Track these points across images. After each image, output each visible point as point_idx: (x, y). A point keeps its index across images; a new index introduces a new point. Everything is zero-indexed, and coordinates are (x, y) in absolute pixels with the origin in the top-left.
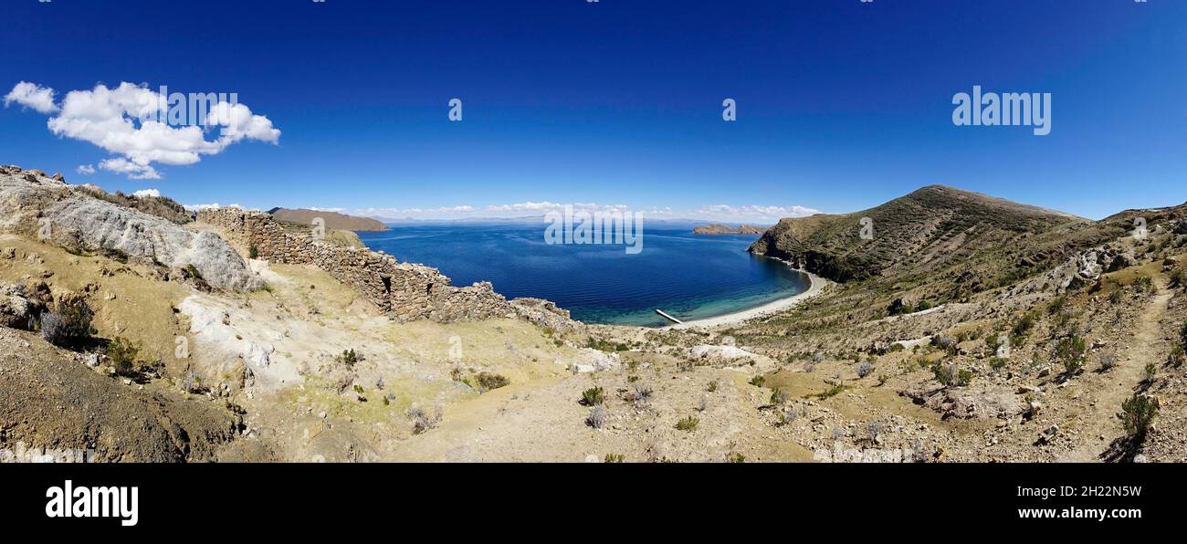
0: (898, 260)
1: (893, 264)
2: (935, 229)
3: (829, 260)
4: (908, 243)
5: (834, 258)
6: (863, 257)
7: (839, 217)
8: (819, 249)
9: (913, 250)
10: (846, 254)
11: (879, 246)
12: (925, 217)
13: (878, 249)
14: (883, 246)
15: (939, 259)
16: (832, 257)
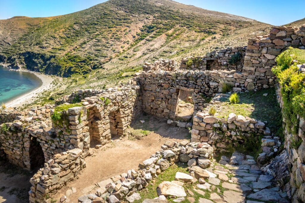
0: (113, 56)
1: (110, 60)
2: (139, 32)
3: (49, 59)
4: (118, 43)
5: (54, 57)
6: (82, 55)
7: (45, 20)
8: (36, 50)
9: (124, 49)
10: (65, 53)
11: (94, 46)
12: (129, 21)
13: (93, 48)
14: (97, 46)
15: (148, 56)
16: (51, 57)
